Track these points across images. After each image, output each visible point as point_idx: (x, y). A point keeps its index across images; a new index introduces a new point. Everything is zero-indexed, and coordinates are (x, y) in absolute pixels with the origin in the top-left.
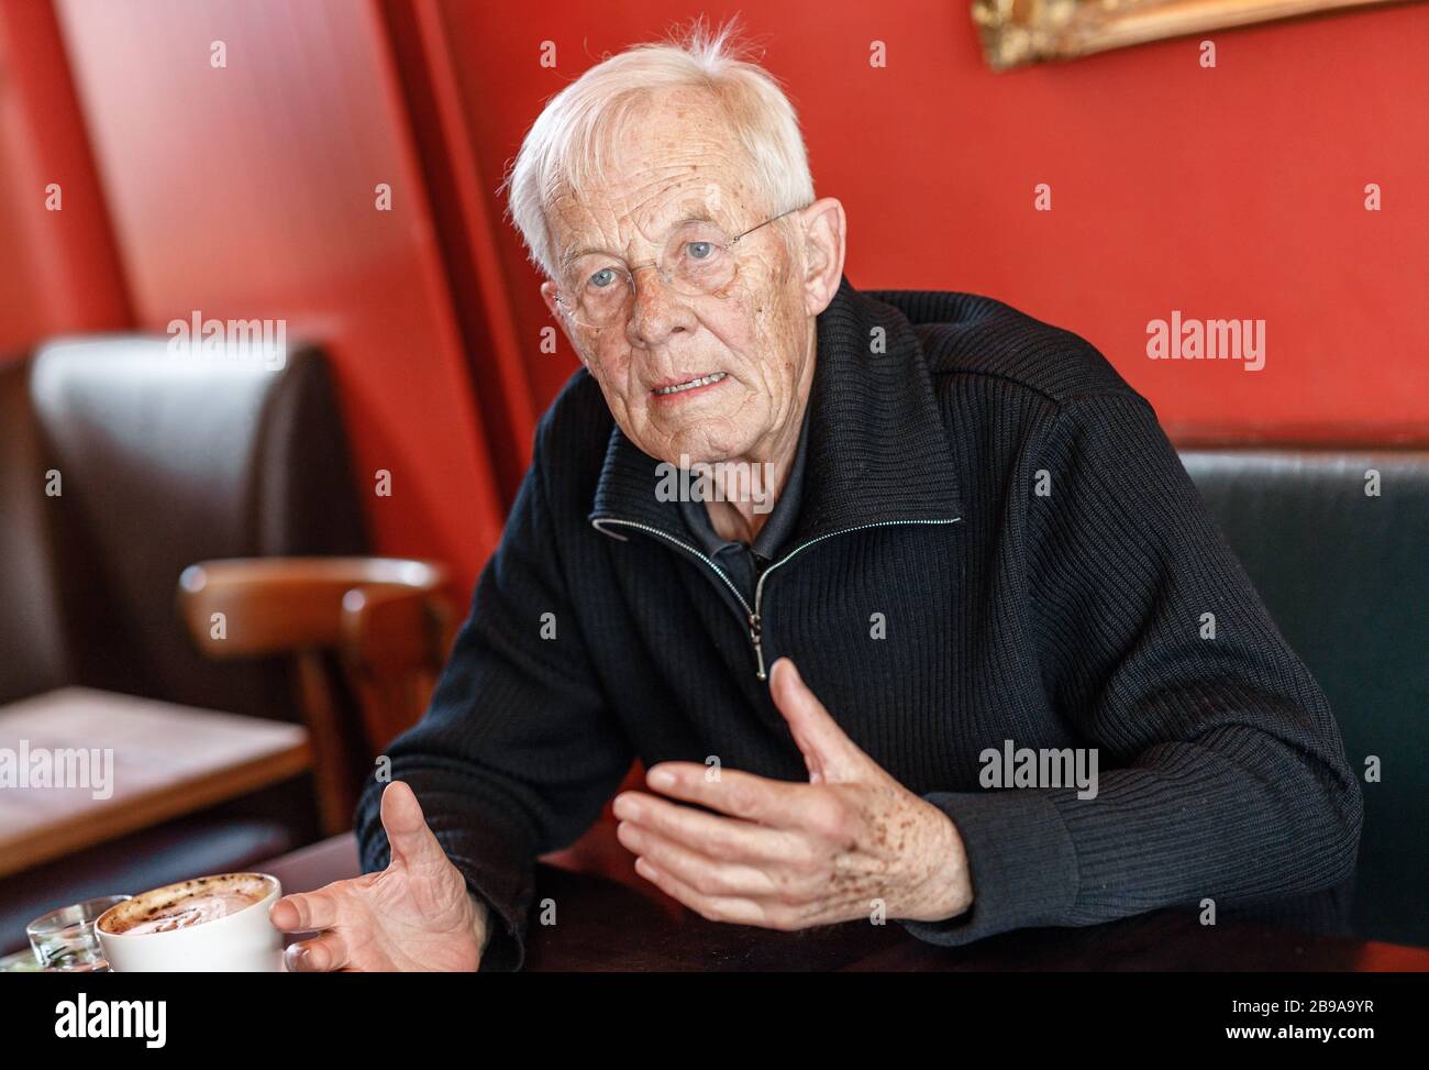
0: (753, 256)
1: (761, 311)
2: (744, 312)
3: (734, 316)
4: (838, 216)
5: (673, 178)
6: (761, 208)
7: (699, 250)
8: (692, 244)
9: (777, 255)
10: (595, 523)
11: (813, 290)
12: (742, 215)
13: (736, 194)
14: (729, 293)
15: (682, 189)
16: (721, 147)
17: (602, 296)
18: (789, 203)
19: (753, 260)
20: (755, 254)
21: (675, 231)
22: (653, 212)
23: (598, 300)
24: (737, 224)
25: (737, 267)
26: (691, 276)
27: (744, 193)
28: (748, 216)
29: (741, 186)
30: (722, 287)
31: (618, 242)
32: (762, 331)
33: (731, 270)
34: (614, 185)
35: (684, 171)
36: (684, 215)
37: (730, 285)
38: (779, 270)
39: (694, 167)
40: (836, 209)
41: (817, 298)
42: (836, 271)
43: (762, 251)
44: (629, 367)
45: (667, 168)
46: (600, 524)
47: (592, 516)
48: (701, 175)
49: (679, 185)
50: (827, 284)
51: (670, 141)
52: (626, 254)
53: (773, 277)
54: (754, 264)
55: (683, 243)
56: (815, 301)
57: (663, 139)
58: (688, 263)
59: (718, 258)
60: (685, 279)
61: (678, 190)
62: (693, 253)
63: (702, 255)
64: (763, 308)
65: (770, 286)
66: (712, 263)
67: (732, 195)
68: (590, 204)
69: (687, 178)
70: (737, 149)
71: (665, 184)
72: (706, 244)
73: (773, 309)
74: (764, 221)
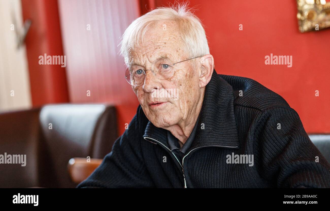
0: (180, 69)
1: (181, 85)
2: (176, 85)
3: (172, 86)
4: (212, 60)
5: (158, 46)
6: (185, 56)
7: (166, 66)
8: (164, 65)
9: (188, 69)
10: (145, 138)
11: (202, 80)
12: (178, 57)
13: (177, 51)
14: (172, 80)
15: (160, 49)
16: (175, 38)
17: (138, 77)
18: (195, 55)
19: (180, 70)
20: (181, 69)
21: (157, 61)
22: (152, 54)
23: (138, 78)
24: (176, 59)
25: (175, 72)
26: (162, 74)
27: (180, 51)
28: (180, 58)
29: (180, 49)
30: (170, 78)
31: (142, 62)
32: (181, 91)
33: (173, 73)
34: (143, 47)
35: (162, 44)
36: (160, 57)
37: (172, 77)
38: (188, 74)
39: (165, 43)
40: (211, 57)
41: (203, 82)
42: (210, 75)
43: (184, 68)
44: (144, 97)
45: (157, 43)
46: (146, 138)
47: (143, 136)
48: (166, 45)
49: (160, 48)
50: (207, 79)
51: (160, 36)
52: (144, 65)
53: (186, 76)
54: (180, 72)
55: (160, 64)
56: (203, 83)
57: (158, 35)
58: (162, 70)
59: (170, 69)
60: (160, 74)
61: (159, 49)
62: (164, 67)
63: (166, 68)
64: (182, 84)
65: (184, 78)
66: (168, 70)
67: (175, 52)
68: (136, 51)
69: (163, 46)
70: (180, 39)
71: (156, 47)
72: (168, 65)
73: (185, 85)
74: (186, 59)
